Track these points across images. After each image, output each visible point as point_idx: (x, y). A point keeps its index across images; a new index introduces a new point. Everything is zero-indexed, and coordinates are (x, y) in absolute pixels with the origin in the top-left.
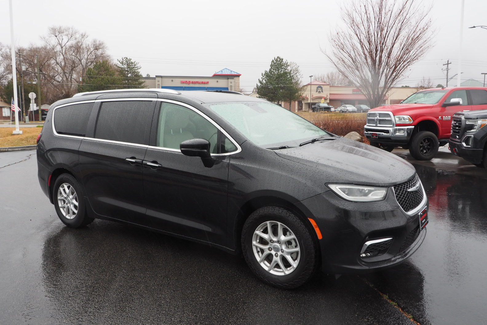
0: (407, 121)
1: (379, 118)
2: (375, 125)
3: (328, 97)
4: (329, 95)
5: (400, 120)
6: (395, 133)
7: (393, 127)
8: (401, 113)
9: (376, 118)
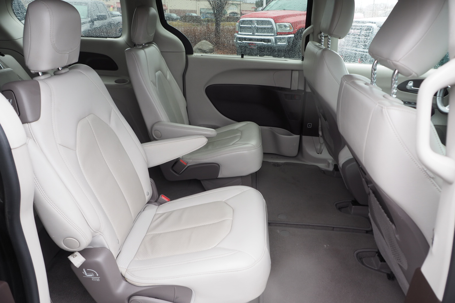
0: (288, 29)
1: (256, 26)
2: (251, 34)
3: (115, 6)
4: (116, 4)
5: (281, 28)
6: (276, 42)
7: (274, 36)
8: (283, 20)
9: (253, 25)
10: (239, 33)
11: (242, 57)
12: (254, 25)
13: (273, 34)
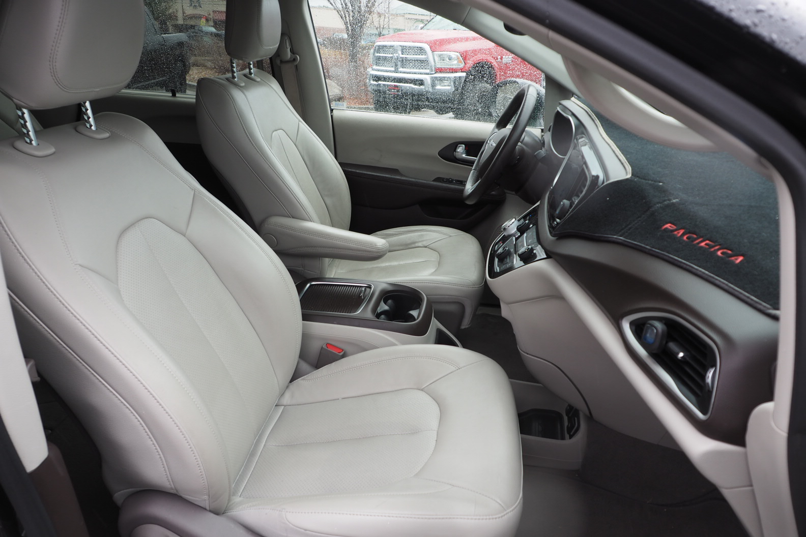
0: (456, 62)
1: (401, 56)
2: (393, 69)
3: (211, 17)
4: (212, 13)
5: (443, 60)
6: (433, 85)
7: (431, 74)
8: (445, 47)
9: (395, 55)
10: (375, 67)
11: (174, 95)
12: (397, 55)
13: (428, 71)
